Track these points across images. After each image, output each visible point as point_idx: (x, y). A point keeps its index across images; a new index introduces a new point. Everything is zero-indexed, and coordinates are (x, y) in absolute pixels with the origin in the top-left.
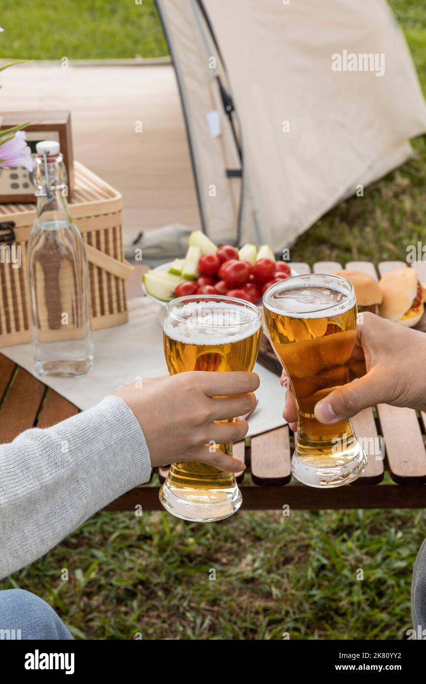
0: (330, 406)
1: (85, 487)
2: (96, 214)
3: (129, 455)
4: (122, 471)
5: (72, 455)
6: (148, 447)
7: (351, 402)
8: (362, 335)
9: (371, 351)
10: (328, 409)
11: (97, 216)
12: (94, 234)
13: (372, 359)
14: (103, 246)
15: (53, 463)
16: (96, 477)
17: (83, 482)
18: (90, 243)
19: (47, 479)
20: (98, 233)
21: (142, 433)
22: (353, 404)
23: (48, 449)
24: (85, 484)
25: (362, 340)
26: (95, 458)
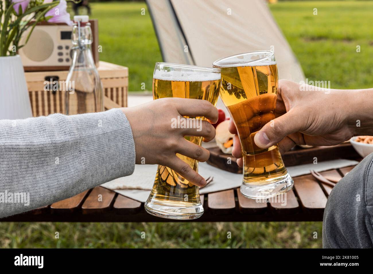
0: (265, 134)
1: (85, 157)
2: (111, 76)
3: (120, 144)
4: (114, 155)
5: (78, 131)
6: (134, 141)
7: (279, 128)
8: (282, 91)
9: (289, 100)
10: (263, 136)
11: (112, 78)
12: (109, 90)
13: (290, 105)
14: (115, 99)
15: (63, 132)
16: (94, 152)
17: (84, 153)
18: (106, 95)
19: (57, 139)
20: (112, 89)
21: (131, 130)
22: (281, 130)
23: (61, 123)
24: (85, 155)
25: (282, 94)
26: (95, 138)
